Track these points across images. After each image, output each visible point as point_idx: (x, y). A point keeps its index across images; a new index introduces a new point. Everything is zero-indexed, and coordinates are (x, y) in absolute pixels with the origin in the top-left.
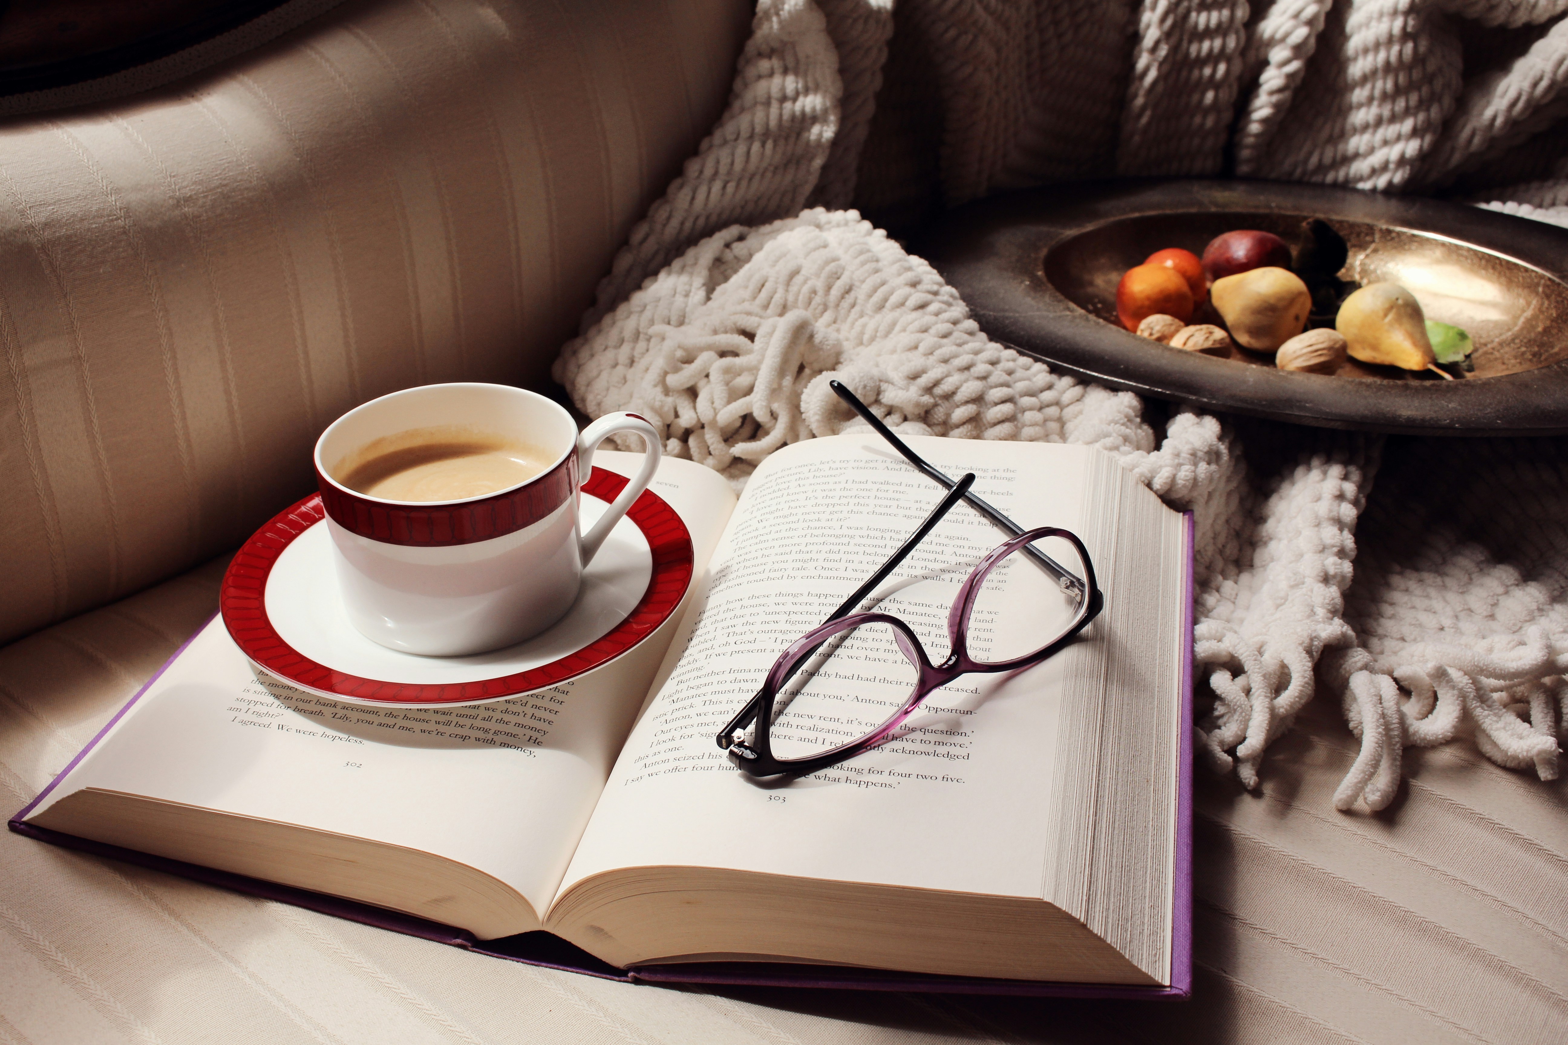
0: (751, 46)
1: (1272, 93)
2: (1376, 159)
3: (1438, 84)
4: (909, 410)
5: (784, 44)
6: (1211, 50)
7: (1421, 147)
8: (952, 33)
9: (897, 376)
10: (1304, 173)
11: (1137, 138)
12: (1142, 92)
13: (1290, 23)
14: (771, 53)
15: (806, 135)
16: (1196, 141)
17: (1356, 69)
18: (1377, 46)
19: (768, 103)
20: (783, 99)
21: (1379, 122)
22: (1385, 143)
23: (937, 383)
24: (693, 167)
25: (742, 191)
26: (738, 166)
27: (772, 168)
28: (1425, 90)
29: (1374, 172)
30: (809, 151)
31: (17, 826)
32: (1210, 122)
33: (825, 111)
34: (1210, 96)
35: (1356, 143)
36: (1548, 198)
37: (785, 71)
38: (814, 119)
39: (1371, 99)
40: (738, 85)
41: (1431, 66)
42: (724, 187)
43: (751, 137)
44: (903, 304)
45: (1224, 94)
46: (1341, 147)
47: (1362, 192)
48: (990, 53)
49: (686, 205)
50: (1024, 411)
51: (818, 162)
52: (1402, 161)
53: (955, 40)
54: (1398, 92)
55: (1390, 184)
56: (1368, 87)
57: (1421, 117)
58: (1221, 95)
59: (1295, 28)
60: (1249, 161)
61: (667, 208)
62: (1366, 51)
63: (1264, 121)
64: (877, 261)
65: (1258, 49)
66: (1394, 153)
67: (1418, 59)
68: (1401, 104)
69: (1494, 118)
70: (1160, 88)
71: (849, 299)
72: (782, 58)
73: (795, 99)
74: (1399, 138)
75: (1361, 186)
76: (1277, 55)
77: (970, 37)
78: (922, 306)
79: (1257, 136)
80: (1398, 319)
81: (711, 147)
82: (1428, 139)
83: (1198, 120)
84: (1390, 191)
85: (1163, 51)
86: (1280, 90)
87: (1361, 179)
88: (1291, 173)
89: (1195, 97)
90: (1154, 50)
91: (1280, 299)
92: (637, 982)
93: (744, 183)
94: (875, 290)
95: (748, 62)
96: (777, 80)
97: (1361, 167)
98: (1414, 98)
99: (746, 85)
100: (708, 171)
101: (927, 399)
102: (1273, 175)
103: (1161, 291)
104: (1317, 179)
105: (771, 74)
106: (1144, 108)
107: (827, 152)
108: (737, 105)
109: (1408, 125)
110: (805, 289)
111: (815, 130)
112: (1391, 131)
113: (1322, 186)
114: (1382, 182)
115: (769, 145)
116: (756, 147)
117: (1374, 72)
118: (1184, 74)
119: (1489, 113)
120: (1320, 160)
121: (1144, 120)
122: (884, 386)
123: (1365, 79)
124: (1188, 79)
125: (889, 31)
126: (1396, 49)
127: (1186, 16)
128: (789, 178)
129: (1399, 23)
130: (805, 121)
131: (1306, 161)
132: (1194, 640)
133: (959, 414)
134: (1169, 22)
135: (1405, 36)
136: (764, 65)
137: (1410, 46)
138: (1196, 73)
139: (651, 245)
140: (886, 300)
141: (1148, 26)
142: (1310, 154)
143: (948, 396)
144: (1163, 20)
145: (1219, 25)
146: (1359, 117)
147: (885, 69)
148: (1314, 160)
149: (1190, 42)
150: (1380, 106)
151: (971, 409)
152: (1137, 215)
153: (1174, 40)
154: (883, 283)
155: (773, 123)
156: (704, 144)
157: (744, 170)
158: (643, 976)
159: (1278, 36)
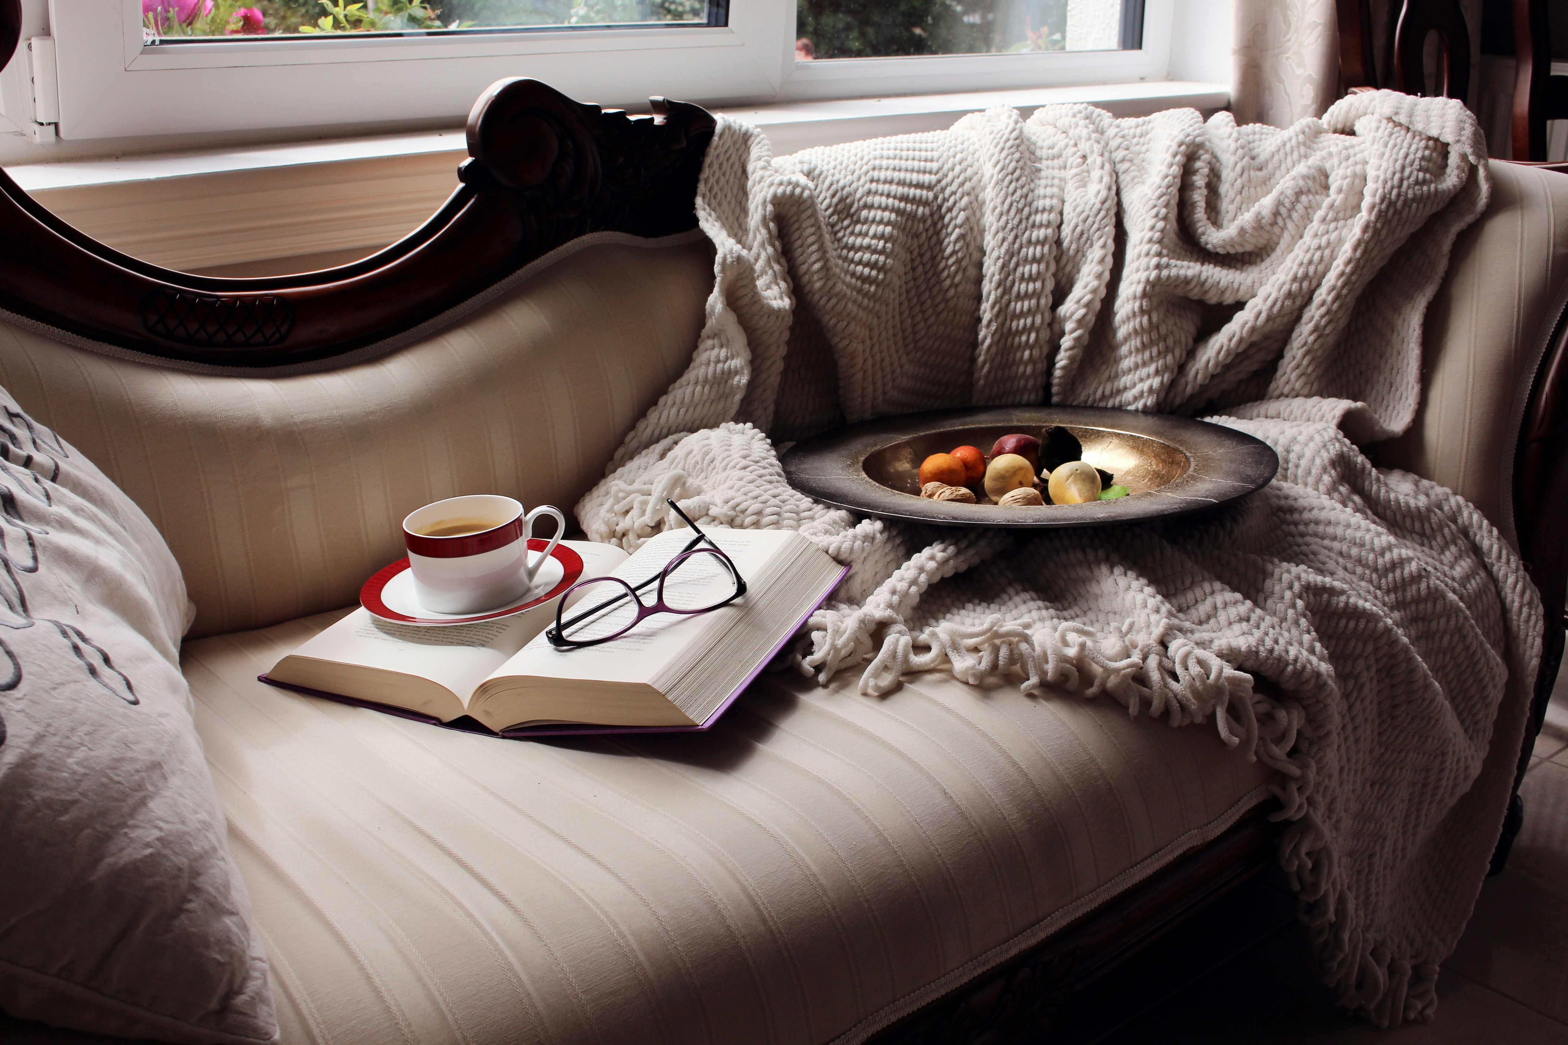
0: (704, 332)
1: (1066, 350)
2: (1135, 391)
3: (1170, 342)
4: (723, 519)
5: (721, 331)
6: (1025, 325)
7: (1162, 383)
8: (834, 321)
9: (718, 501)
10: (1095, 401)
11: (982, 382)
12: (983, 353)
13: (1076, 306)
14: (714, 336)
15: (730, 382)
16: (1022, 382)
17: (1121, 333)
18: (1128, 319)
19: (708, 364)
20: (718, 361)
21: (1137, 367)
22: (1141, 380)
23: (738, 505)
24: (662, 400)
25: (690, 413)
26: (687, 400)
27: (710, 401)
28: (1161, 345)
29: (1136, 399)
30: (733, 391)
31: (260, 679)
32: (1029, 370)
33: (742, 368)
34: (1027, 353)
35: (1126, 380)
36: (1255, 413)
37: (722, 346)
38: (736, 373)
39: (1131, 353)
40: (695, 354)
41: (1163, 330)
42: (679, 411)
43: (696, 383)
44: (735, 467)
45: (1036, 352)
46: (1116, 384)
47: (1130, 412)
48: (863, 333)
49: (656, 421)
50: (783, 520)
51: (738, 397)
52: (1151, 390)
53: (836, 325)
54: (1144, 347)
55: (1145, 405)
56: (1128, 344)
57: (1161, 362)
58: (1034, 353)
59: (1078, 309)
60: (1058, 394)
61: (645, 422)
62: (1124, 322)
63: (1063, 368)
64: (730, 446)
65: (1060, 323)
66: (1145, 386)
67: (1153, 327)
68: (1147, 355)
69: (1208, 362)
70: (994, 350)
71: (712, 466)
72: (720, 339)
73: (725, 362)
74: (1148, 376)
75: (1129, 408)
76: (1069, 326)
77: (845, 323)
78: (745, 468)
79: (1059, 378)
80: (1075, 480)
81: (674, 389)
82: (1166, 376)
83: (1021, 369)
84: (1146, 411)
85: (994, 327)
86: (1071, 349)
87: (1129, 404)
88: (1086, 401)
89: (1018, 355)
90: (988, 325)
91: (1007, 471)
92: (504, 737)
93: (691, 409)
94: (724, 460)
95: (703, 341)
96: (716, 351)
97: (1129, 395)
98: (1155, 351)
99: (699, 354)
100: (670, 402)
101: (732, 513)
102: (1074, 403)
103: (938, 468)
104: (1103, 404)
105: (713, 348)
106: (985, 363)
107: (744, 392)
108: (692, 365)
109: (1152, 368)
110: (693, 462)
111: (737, 379)
112: (1143, 372)
113: (1106, 409)
114: (1140, 405)
115: (707, 388)
116: (699, 388)
117: (1129, 335)
118: (1010, 340)
119: (1204, 359)
120: (1103, 392)
121: (985, 370)
122: (711, 506)
123: (1126, 339)
124: (1013, 344)
125: (789, 321)
126: (1138, 320)
127: (1008, 304)
128: (720, 406)
129: (1137, 304)
130: (730, 374)
131: (1095, 393)
132: (811, 615)
133: (748, 520)
134: (996, 308)
135: (1142, 311)
136: (710, 342)
137: (1145, 319)
138: (1017, 339)
139: (634, 444)
140: (727, 465)
141: (985, 312)
142: (1097, 388)
143: (743, 512)
144: (993, 307)
145: (1029, 310)
146: (1126, 364)
147: (788, 343)
148: (1099, 393)
149: (1012, 321)
150: (1136, 356)
151: (754, 518)
152: (961, 427)
153: (1000, 320)
154: (730, 456)
155: (710, 375)
156: (670, 388)
157: (691, 401)
158: (505, 734)
159: (1067, 315)
